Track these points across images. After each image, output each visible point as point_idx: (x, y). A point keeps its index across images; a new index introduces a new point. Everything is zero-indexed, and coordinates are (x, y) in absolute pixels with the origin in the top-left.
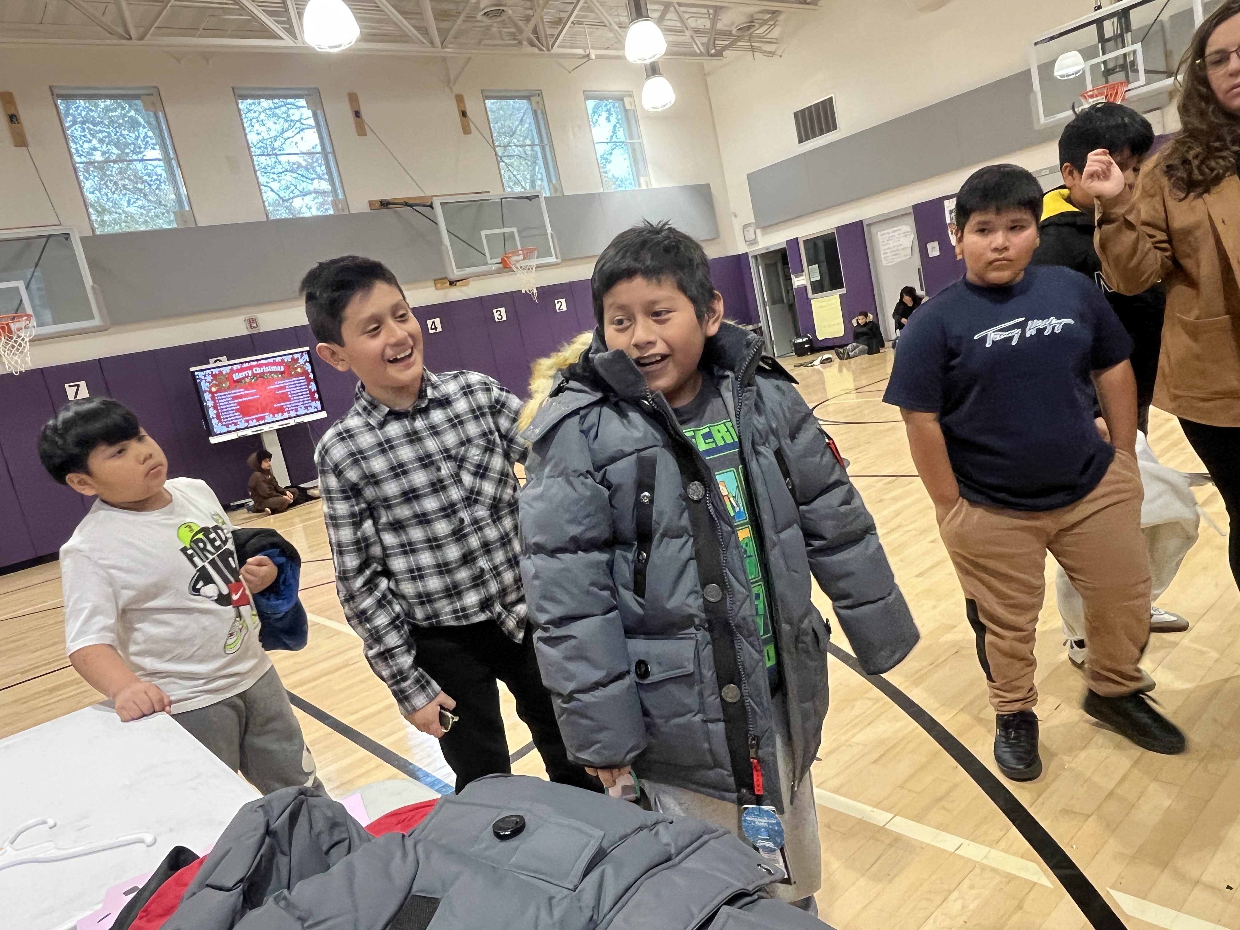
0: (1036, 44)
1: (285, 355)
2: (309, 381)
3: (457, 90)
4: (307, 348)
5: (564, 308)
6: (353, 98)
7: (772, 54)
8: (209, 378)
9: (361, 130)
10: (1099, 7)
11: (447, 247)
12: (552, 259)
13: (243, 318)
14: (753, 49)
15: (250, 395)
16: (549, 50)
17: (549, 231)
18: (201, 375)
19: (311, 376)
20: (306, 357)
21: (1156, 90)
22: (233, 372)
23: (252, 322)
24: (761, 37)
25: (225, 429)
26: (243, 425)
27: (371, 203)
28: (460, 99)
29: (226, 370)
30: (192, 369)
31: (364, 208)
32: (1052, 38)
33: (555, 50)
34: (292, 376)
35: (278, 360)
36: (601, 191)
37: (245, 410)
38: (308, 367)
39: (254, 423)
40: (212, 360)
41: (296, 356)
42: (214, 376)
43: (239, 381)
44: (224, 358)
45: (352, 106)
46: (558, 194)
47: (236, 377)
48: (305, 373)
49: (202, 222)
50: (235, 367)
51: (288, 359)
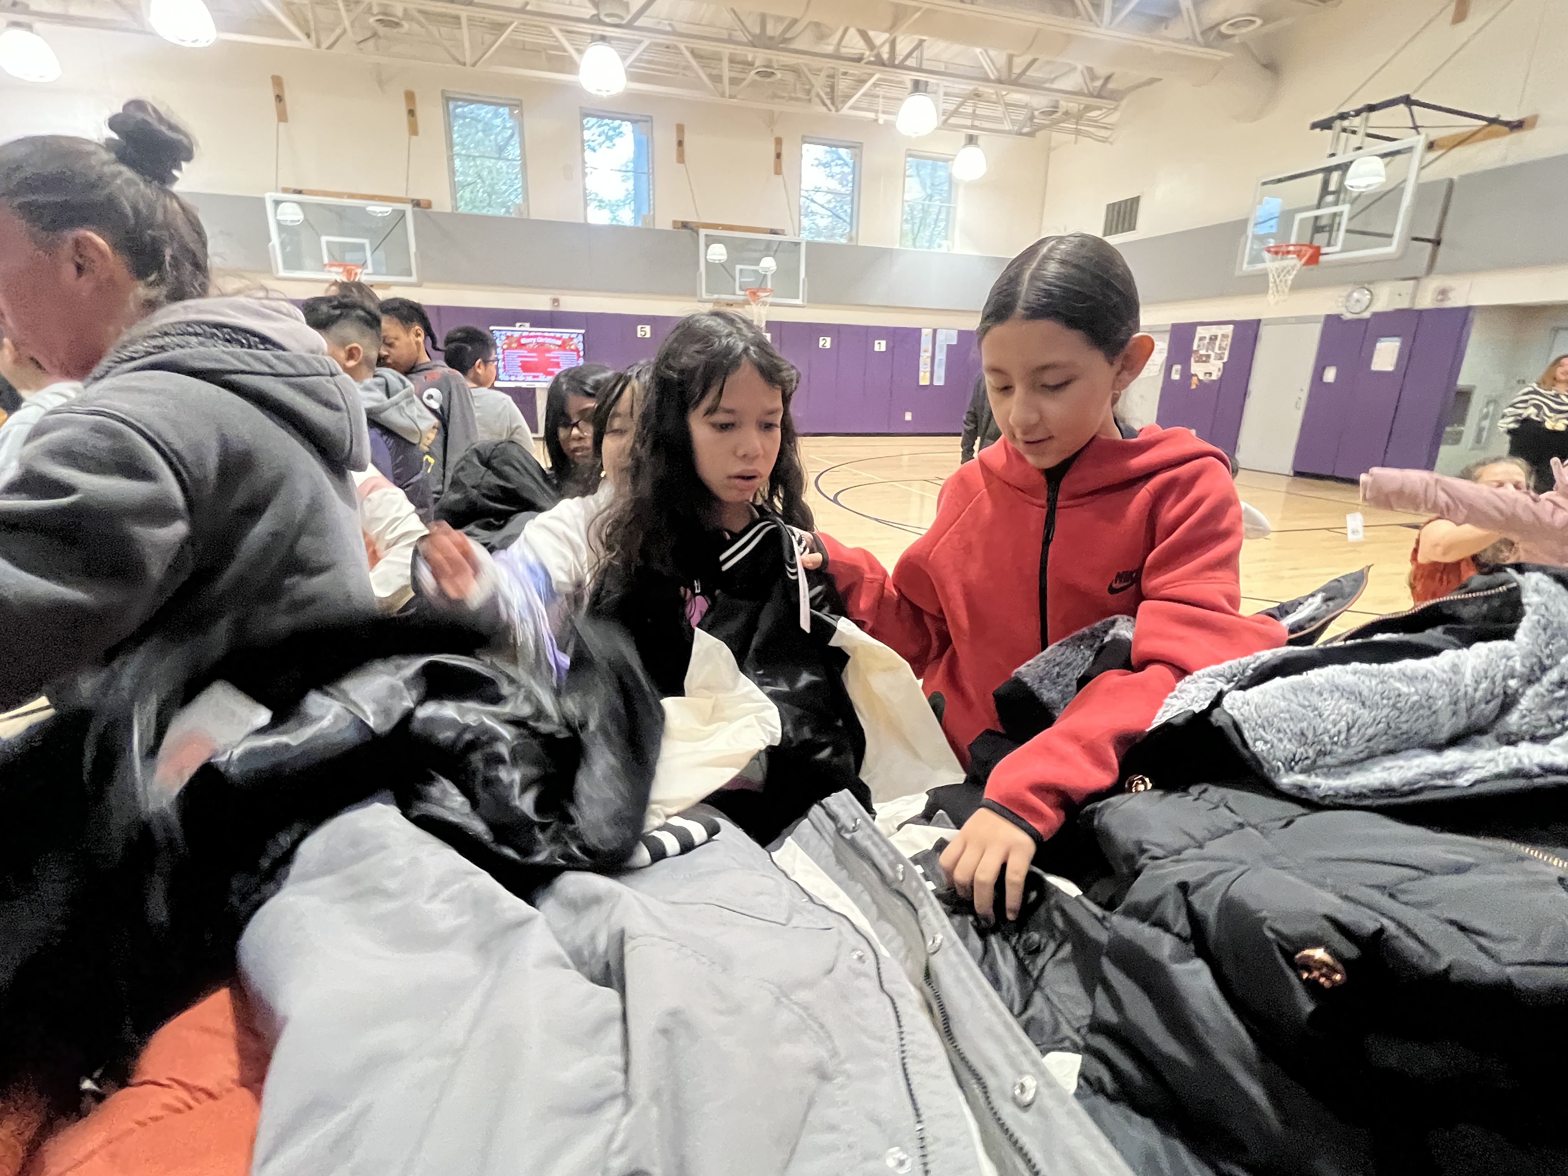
0: (1264, 184)
1: (565, 333)
2: (579, 357)
3: (778, 133)
4: (583, 331)
5: (828, 346)
6: (680, 129)
7: (1104, 140)
8: (503, 338)
9: (681, 158)
10: (1333, 155)
11: (701, 274)
12: (799, 302)
13: (550, 296)
14: (1078, 132)
15: (533, 358)
16: (837, 110)
17: (802, 275)
18: (497, 334)
19: (582, 354)
20: (581, 338)
21: (1357, 258)
22: (521, 337)
23: (556, 301)
24: (1096, 121)
25: (507, 378)
26: (521, 378)
27: (675, 222)
28: (779, 142)
29: (516, 335)
30: (491, 328)
31: (669, 227)
32: (1280, 181)
33: (845, 110)
34: (565, 350)
35: (558, 335)
36: (897, 247)
37: (526, 367)
38: (581, 347)
39: (530, 379)
40: (518, 324)
41: (573, 336)
42: (508, 337)
43: (524, 345)
44: (528, 325)
45: (678, 135)
46: (854, 243)
47: (523, 341)
48: (577, 351)
49: (534, 216)
50: (525, 334)
51: (566, 336)
